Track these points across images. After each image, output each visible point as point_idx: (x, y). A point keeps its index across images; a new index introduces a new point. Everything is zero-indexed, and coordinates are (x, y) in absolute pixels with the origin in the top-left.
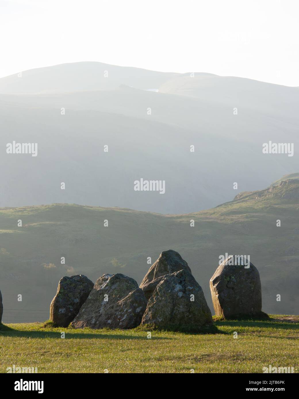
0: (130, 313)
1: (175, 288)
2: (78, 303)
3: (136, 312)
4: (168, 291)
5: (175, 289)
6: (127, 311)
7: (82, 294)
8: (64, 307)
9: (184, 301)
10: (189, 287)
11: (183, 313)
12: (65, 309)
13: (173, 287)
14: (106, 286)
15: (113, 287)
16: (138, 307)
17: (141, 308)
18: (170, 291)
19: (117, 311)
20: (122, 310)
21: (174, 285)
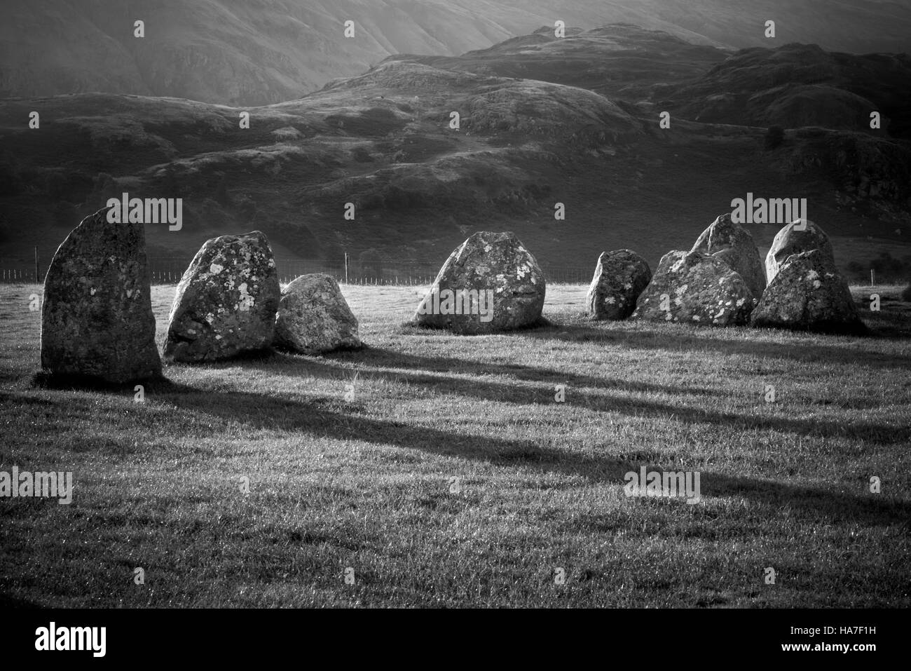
0: (729, 307)
1: (807, 275)
2: (630, 289)
3: (737, 305)
4: (798, 278)
5: (808, 277)
6: (723, 304)
7: (635, 276)
8: (613, 295)
9: (824, 293)
10: (827, 274)
11: (822, 309)
12: (613, 298)
13: (805, 273)
14: (680, 268)
15: (692, 269)
16: (740, 298)
17: (743, 299)
18: (800, 279)
19: (704, 303)
20: (715, 303)
21: (806, 271)
